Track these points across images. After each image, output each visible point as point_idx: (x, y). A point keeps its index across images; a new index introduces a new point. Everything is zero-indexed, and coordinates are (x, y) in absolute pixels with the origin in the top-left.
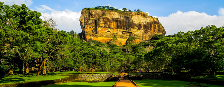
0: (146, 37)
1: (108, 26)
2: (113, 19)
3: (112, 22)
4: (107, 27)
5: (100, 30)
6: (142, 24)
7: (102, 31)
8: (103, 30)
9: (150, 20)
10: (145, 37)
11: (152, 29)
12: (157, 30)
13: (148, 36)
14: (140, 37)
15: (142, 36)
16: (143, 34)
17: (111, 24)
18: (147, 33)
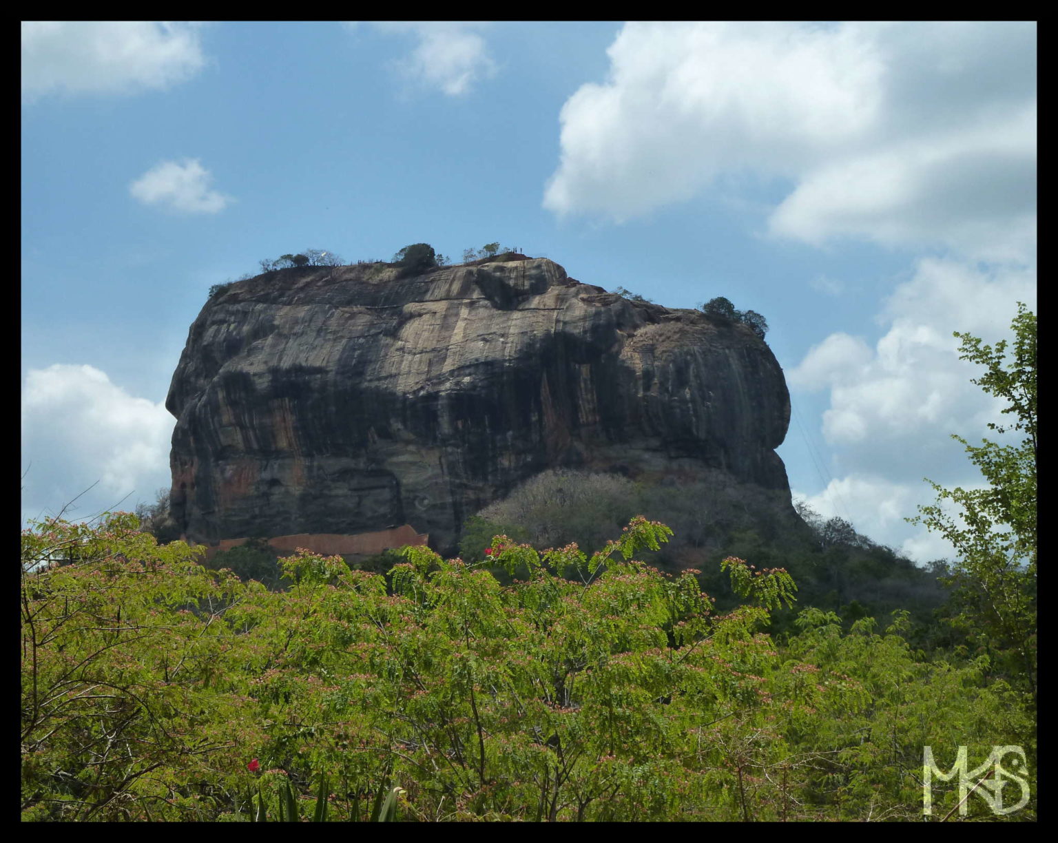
3: (276, 403)
6: (446, 390)
12: (590, 418)
13: (494, 489)
14: (443, 506)
15: (449, 499)
16: (458, 481)
17: (267, 421)
18: (490, 469)
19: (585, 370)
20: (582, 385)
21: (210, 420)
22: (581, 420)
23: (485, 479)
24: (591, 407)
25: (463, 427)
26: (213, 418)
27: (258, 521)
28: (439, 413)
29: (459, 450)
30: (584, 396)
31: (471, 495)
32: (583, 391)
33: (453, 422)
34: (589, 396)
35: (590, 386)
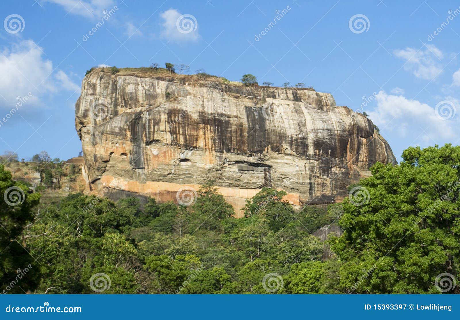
0: (323, 185)
1: (185, 139)
2: (202, 114)
3: (201, 126)
4: (179, 145)
5: (155, 156)
6: (311, 137)
7: (162, 159)
8: (165, 156)
9: (339, 122)
10: (318, 184)
11: (349, 155)
12: (364, 159)
13: (331, 180)
14: (303, 183)
15: (309, 181)
16: (313, 174)
17: (195, 133)
18: (330, 172)
19: (364, 140)
20: (364, 146)
21: (152, 127)
22: (360, 159)
23: (328, 176)
24: (366, 155)
25: (319, 153)
26: (154, 126)
27: (170, 176)
28: (309, 145)
29: (317, 162)
30: (364, 151)
31: (320, 181)
32: (364, 148)
33: (315, 150)
34: (366, 151)
35: (366, 147)
